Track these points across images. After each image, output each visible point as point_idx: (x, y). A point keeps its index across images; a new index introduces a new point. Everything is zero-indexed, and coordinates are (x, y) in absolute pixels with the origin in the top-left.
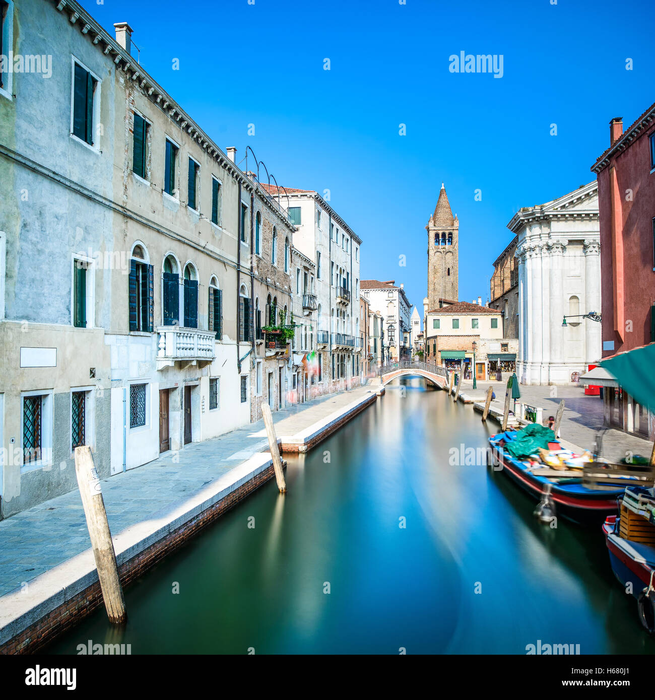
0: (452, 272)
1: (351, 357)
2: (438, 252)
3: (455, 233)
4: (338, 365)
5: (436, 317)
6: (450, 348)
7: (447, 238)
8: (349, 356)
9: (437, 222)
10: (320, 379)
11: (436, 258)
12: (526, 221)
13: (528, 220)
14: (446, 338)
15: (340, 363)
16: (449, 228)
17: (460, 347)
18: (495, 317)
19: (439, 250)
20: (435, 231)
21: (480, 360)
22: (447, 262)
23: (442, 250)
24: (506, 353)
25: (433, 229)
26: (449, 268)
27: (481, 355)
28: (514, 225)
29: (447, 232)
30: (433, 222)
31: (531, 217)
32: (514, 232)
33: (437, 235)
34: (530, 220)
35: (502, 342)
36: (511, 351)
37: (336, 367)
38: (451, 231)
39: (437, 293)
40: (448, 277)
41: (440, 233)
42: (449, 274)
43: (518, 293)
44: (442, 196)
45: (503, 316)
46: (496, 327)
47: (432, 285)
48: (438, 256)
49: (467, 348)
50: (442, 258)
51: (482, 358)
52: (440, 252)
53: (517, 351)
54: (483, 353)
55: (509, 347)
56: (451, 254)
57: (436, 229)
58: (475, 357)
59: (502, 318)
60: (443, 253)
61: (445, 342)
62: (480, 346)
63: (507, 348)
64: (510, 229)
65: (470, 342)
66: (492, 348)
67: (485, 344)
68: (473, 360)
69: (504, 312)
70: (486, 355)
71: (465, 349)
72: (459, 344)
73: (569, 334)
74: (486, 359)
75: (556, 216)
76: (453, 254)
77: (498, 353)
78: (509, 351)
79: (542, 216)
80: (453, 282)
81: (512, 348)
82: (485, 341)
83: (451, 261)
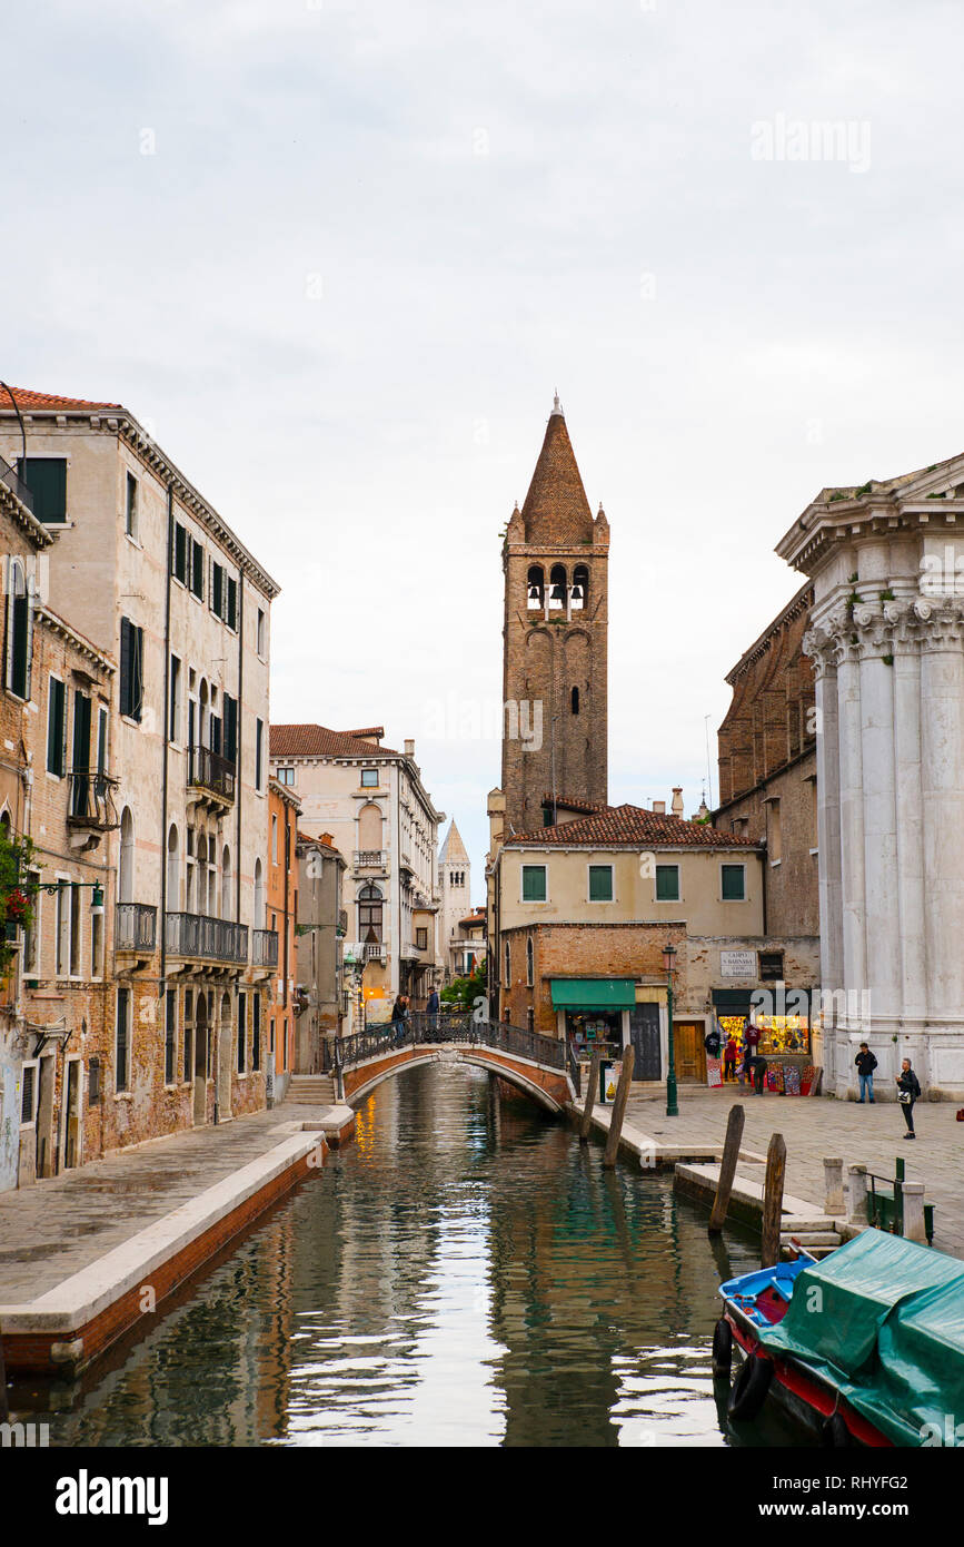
0: (587, 701)
1: (235, 1001)
2: (540, 632)
3: (598, 567)
4: (188, 1031)
5: (533, 860)
6: (585, 969)
7: (570, 582)
8: (227, 999)
9: (537, 530)
10: (122, 1084)
11: (531, 653)
12: (840, 533)
13: (848, 529)
14: (569, 934)
15: (194, 1024)
16: (577, 550)
17: (618, 965)
18: (735, 861)
19: (541, 625)
20: (530, 561)
21: (688, 1010)
22: (568, 667)
23: (552, 627)
24: (777, 985)
25: (521, 551)
26: (575, 690)
27: (689, 995)
28: (798, 544)
29: (570, 564)
30: (522, 527)
31: (857, 519)
32: (801, 569)
33: (535, 575)
34: (856, 530)
35: (762, 949)
36: (794, 980)
37: (179, 1039)
38: (583, 560)
39: (534, 775)
40: (571, 718)
41: (548, 564)
42: (575, 710)
43: (813, 779)
44: (555, 440)
45: (763, 858)
46: (740, 895)
47: (518, 748)
48: (538, 646)
49: (644, 969)
50: (552, 652)
51: (695, 1004)
52: (544, 630)
53: (816, 981)
54: (699, 988)
55: (787, 967)
56: (584, 641)
57: (531, 551)
58: (672, 998)
59: (761, 863)
60: (554, 635)
61: (567, 946)
62: (689, 962)
63: (782, 968)
64: (786, 558)
65: (654, 948)
66: (727, 969)
67: (703, 955)
68: (663, 1013)
69: (766, 844)
70: (705, 993)
71: (634, 972)
72: (615, 953)
74: (709, 1009)
75: (938, 519)
76: (589, 639)
77: (748, 987)
78: (788, 980)
79: (893, 519)
80: (591, 735)
81: (798, 969)
82: (703, 944)
83: (582, 665)
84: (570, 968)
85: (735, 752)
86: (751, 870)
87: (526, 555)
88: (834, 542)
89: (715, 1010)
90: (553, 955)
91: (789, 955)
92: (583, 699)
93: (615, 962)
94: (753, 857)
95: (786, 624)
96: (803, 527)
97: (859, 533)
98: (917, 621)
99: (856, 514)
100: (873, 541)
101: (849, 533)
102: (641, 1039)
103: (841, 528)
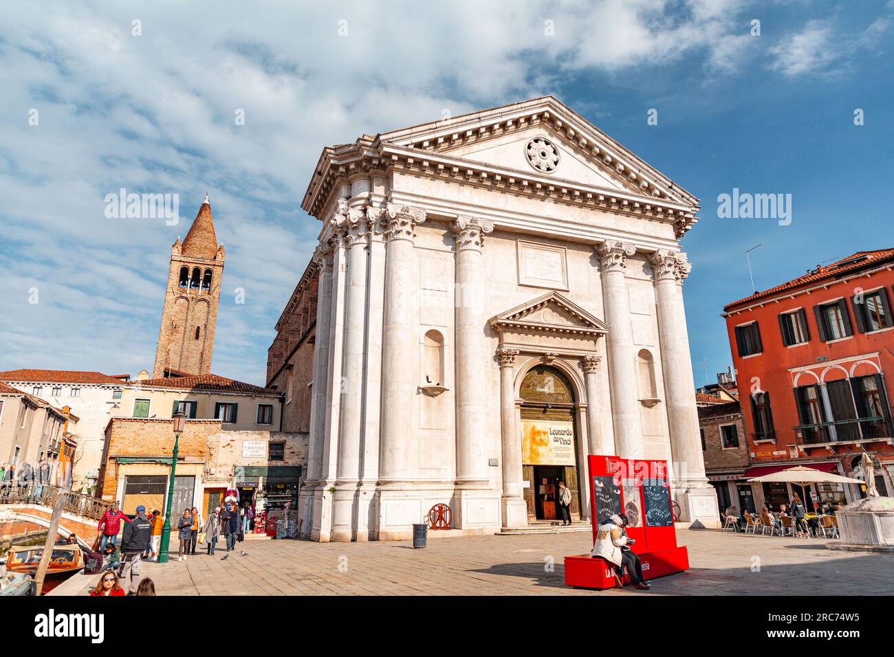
0: (204, 334)
2: (182, 297)
3: (217, 271)
5: (143, 395)
6: (145, 451)
7: (202, 277)
9: (188, 251)
11: (176, 308)
12: (342, 169)
13: (347, 166)
16: (207, 262)
18: (267, 402)
19: (184, 295)
20: (182, 264)
21: (217, 480)
22: (195, 316)
23: (189, 296)
24: (280, 463)
25: (178, 259)
26: (198, 327)
27: (218, 469)
29: (203, 268)
30: (180, 248)
33: (184, 271)
34: (352, 166)
35: (271, 440)
36: (290, 461)
38: (210, 267)
40: (194, 342)
41: (191, 267)
42: (197, 337)
44: (203, 214)
45: (282, 400)
47: (164, 354)
48: (181, 305)
49: (187, 452)
50: (188, 309)
51: (222, 476)
52: (186, 299)
53: (305, 461)
54: (226, 465)
55: (287, 452)
56: (206, 304)
57: (183, 259)
58: (207, 472)
59: (281, 404)
60: (190, 300)
61: (133, 435)
62: (220, 447)
63: (283, 453)
64: (307, 211)
65: (197, 437)
66: (247, 453)
67: (231, 443)
68: (198, 481)
69: (284, 394)
70: (230, 469)
71: (181, 454)
72: (168, 441)
73: (422, 413)
74: (231, 480)
75: (403, 159)
76: (208, 303)
77: (260, 465)
78: (287, 461)
79: (376, 158)
80: (203, 350)
81: (293, 453)
82: (232, 436)
83: (204, 316)
84: (133, 450)
85: (275, 356)
86: (276, 405)
87: (180, 261)
88: (337, 177)
89: (235, 480)
90: (121, 441)
91: (288, 445)
92: (202, 332)
93: (167, 447)
94: (277, 400)
95: (306, 281)
96: (320, 173)
97: (354, 169)
98: (386, 221)
99: (353, 156)
100: (362, 176)
101: (347, 169)
102: (180, 501)
103: (343, 165)
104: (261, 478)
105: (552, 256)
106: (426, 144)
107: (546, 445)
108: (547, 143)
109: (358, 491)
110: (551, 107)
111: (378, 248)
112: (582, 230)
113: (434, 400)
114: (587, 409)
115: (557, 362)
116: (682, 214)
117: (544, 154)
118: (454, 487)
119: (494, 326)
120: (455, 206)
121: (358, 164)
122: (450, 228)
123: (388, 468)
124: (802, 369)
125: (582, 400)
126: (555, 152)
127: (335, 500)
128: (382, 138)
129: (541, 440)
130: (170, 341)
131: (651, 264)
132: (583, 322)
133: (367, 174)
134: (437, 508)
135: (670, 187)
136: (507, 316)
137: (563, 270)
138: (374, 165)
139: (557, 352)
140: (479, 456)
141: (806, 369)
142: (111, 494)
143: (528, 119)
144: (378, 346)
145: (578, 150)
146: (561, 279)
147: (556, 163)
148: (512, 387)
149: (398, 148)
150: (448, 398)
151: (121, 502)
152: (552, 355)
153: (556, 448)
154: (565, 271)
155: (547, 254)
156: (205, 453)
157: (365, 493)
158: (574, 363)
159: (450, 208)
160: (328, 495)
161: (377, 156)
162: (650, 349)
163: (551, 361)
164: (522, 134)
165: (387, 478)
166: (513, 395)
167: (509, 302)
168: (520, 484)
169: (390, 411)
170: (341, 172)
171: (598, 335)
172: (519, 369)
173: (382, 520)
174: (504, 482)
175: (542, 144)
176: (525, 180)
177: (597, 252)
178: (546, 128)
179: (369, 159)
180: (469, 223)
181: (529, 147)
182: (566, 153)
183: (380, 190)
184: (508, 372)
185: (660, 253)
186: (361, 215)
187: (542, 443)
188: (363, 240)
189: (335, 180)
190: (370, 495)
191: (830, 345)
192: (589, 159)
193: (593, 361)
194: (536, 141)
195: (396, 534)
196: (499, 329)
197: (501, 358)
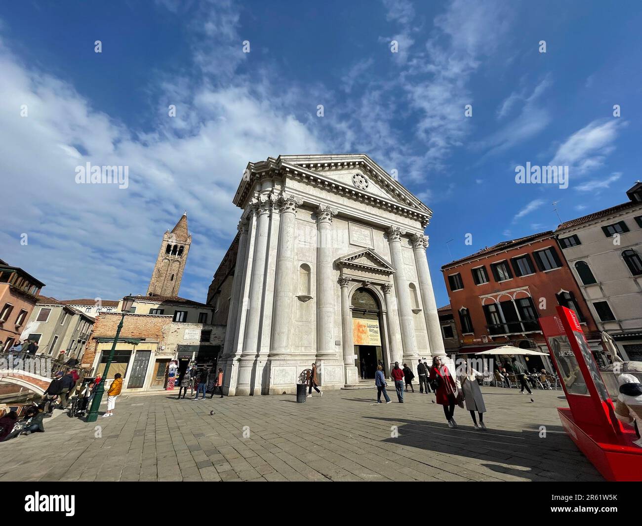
2: (166, 259)
3: (186, 247)
7: (178, 250)
9: (173, 236)
11: (162, 264)
12: (258, 175)
13: (260, 174)
16: (182, 242)
18: (205, 311)
19: (168, 258)
20: (168, 242)
21: (165, 354)
22: (172, 269)
23: (171, 258)
24: (207, 344)
26: (173, 274)
27: (167, 347)
28: (240, 193)
29: (179, 245)
30: (167, 235)
33: (169, 246)
34: (263, 174)
35: (203, 329)
36: (214, 342)
38: (183, 245)
40: (170, 282)
41: (173, 244)
42: (172, 280)
44: (183, 220)
45: (213, 311)
48: (166, 263)
49: (148, 335)
50: (169, 265)
51: (169, 351)
52: (169, 260)
53: (222, 343)
54: (172, 344)
55: (212, 337)
56: (178, 263)
57: (169, 240)
58: (159, 349)
59: (212, 313)
60: (171, 261)
62: (170, 333)
63: (209, 337)
64: (236, 204)
65: (156, 326)
66: (187, 337)
67: (178, 330)
68: (153, 355)
69: (215, 307)
70: (175, 347)
71: (143, 336)
72: (136, 328)
73: (298, 311)
74: (175, 353)
75: (292, 171)
76: (180, 263)
77: (194, 344)
78: (211, 342)
79: (277, 170)
80: (175, 286)
81: (216, 337)
82: (178, 326)
83: (177, 269)
86: (210, 313)
88: (255, 180)
89: (177, 354)
91: (213, 332)
92: (175, 277)
93: (135, 332)
94: (210, 310)
97: (264, 175)
98: (281, 203)
99: (264, 168)
100: (268, 180)
101: (261, 176)
102: (138, 368)
103: (258, 173)
104: (194, 353)
105: (366, 231)
106: (304, 166)
107: (365, 333)
108: (362, 177)
109: (256, 360)
110: (365, 160)
111: (276, 216)
112: (380, 220)
113: (305, 304)
114: (387, 313)
115: (370, 286)
116: (425, 217)
117: (361, 182)
118: (315, 358)
119: (338, 264)
120: (318, 199)
121: (267, 173)
122: (315, 211)
123: (276, 345)
124: (486, 296)
125: (384, 308)
126: (366, 182)
127: (240, 367)
128: (281, 157)
129: (363, 330)
130: (157, 281)
131: (412, 241)
132: (383, 265)
133: (272, 179)
134: (306, 372)
135: (420, 204)
136: (346, 258)
137: (371, 239)
138: (276, 173)
139: (370, 280)
140: (331, 338)
141: (489, 296)
142: (89, 363)
143: (354, 164)
144: (273, 270)
145: (376, 182)
146: (370, 243)
147: (367, 187)
148: (347, 299)
149: (289, 164)
150: (313, 303)
151: (95, 369)
152: (368, 282)
153: (371, 335)
154: (372, 240)
155: (363, 230)
156: (159, 336)
157: (260, 362)
158: (379, 288)
159: (316, 200)
160: (236, 363)
161: (278, 168)
162: (414, 283)
163: (367, 285)
164: (351, 171)
165: (275, 352)
166: (348, 303)
167: (345, 252)
168: (353, 357)
169: (279, 309)
170: (257, 177)
171: (391, 273)
172: (350, 289)
173: (272, 381)
174: (344, 355)
175: (360, 177)
176: (353, 191)
177: (387, 232)
178: (362, 170)
179: (273, 170)
180: (325, 208)
181: (354, 177)
182: (371, 183)
183: (278, 187)
184: (346, 290)
185: (417, 234)
186: (267, 199)
187: (363, 332)
188: (267, 212)
189: (253, 182)
190: (264, 364)
191: (501, 283)
192: (382, 187)
193: (388, 287)
194: (357, 175)
195: (280, 390)
196: (341, 266)
197: (341, 281)
